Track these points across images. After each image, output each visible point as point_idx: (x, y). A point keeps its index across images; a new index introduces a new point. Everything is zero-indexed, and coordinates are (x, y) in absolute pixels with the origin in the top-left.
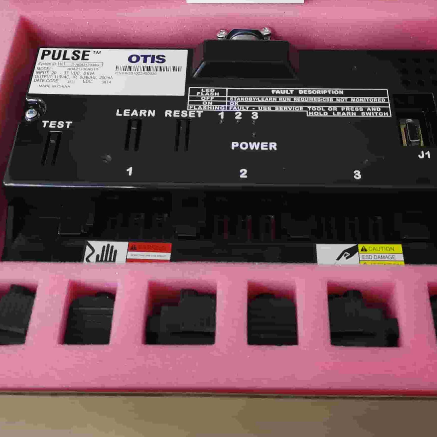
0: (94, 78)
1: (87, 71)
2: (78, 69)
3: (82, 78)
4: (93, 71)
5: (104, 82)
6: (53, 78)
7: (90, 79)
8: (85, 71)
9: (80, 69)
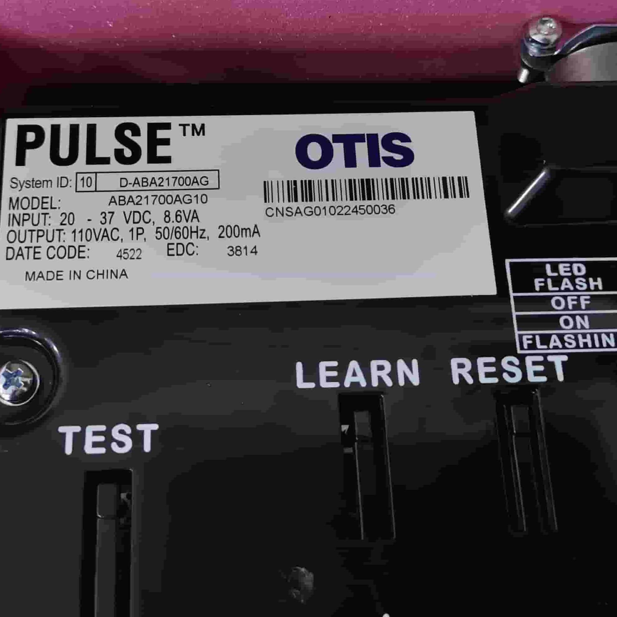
0: (201, 234)
1: (173, 209)
2: (144, 201)
3: (163, 235)
4: (193, 206)
5: (235, 251)
6: (68, 239)
7: (189, 240)
8: (166, 207)
9: (151, 199)
